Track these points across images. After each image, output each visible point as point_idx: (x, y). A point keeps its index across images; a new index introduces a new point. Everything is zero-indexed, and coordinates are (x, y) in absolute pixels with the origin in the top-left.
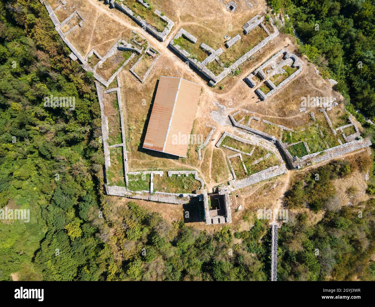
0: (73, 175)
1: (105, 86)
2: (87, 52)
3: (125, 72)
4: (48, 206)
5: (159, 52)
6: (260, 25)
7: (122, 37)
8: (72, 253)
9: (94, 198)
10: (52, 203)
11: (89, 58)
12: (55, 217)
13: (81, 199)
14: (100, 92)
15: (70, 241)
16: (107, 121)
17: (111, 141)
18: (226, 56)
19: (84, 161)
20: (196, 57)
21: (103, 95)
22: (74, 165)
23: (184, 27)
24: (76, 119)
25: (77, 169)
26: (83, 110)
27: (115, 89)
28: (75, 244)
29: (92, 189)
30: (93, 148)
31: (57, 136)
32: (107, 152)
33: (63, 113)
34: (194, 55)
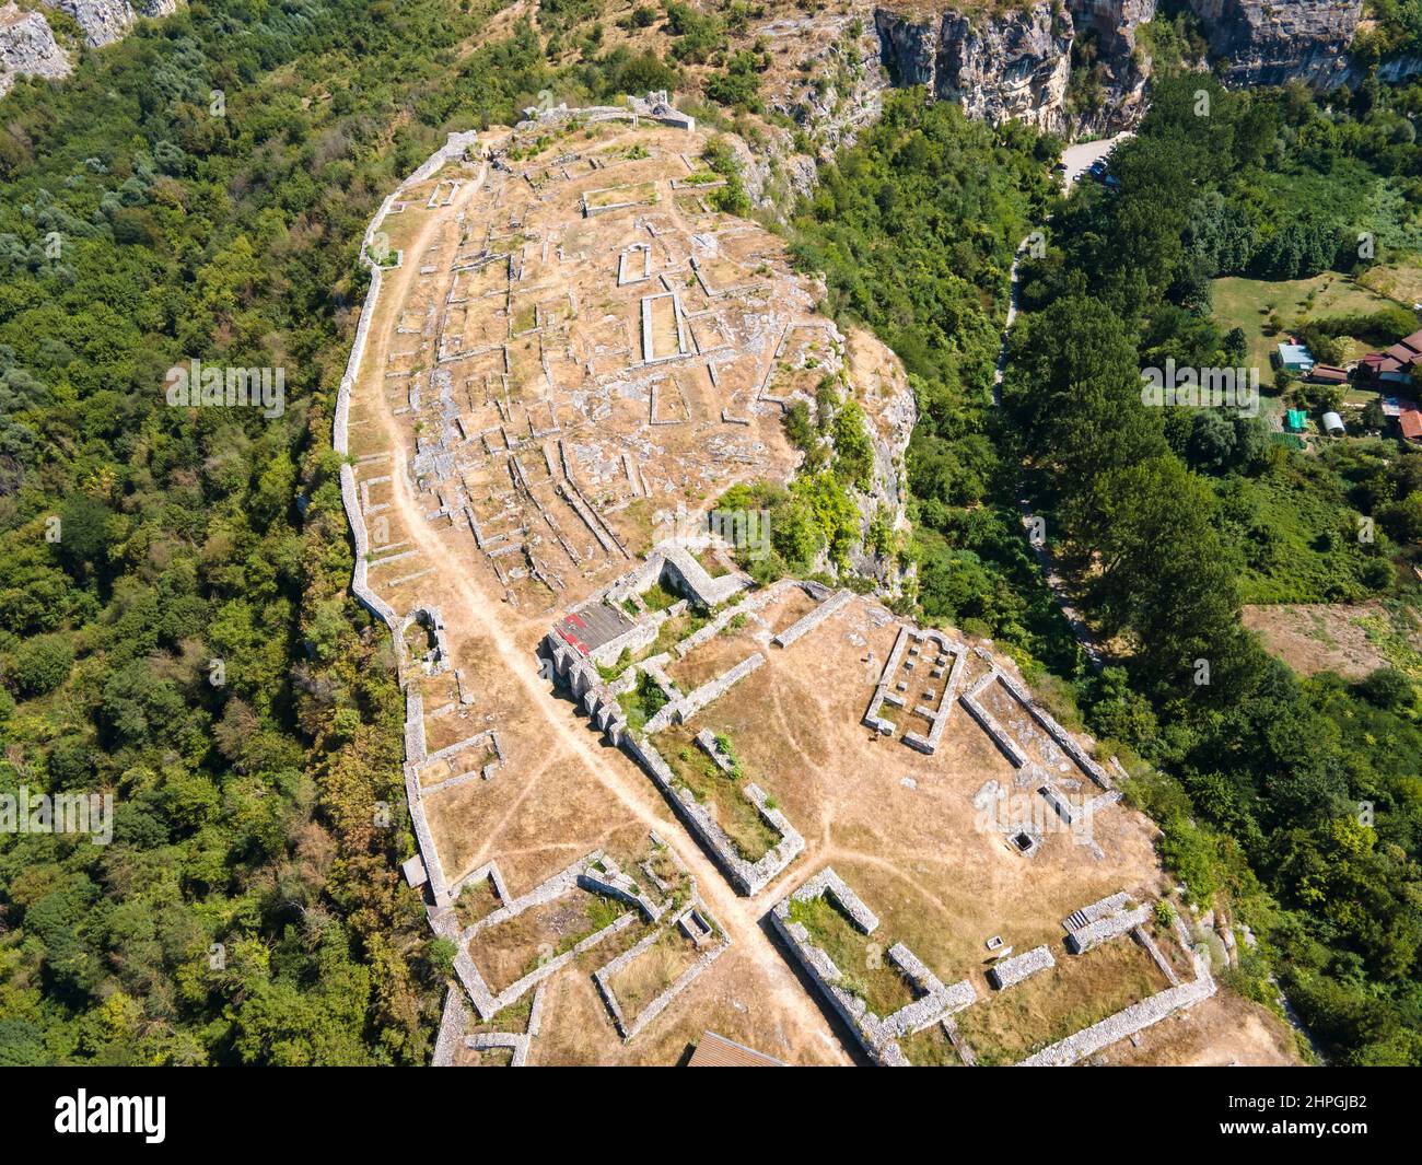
1: (478, 1015)
2: (469, 868)
3: (575, 976)
5: (726, 934)
6: (1133, 934)
7: (609, 844)
11: (466, 890)
14: (450, 1034)
20: (865, 992)
21: (458, 1051)
23: (837, 866)
27: (511, 1038)
34: (858, 982)
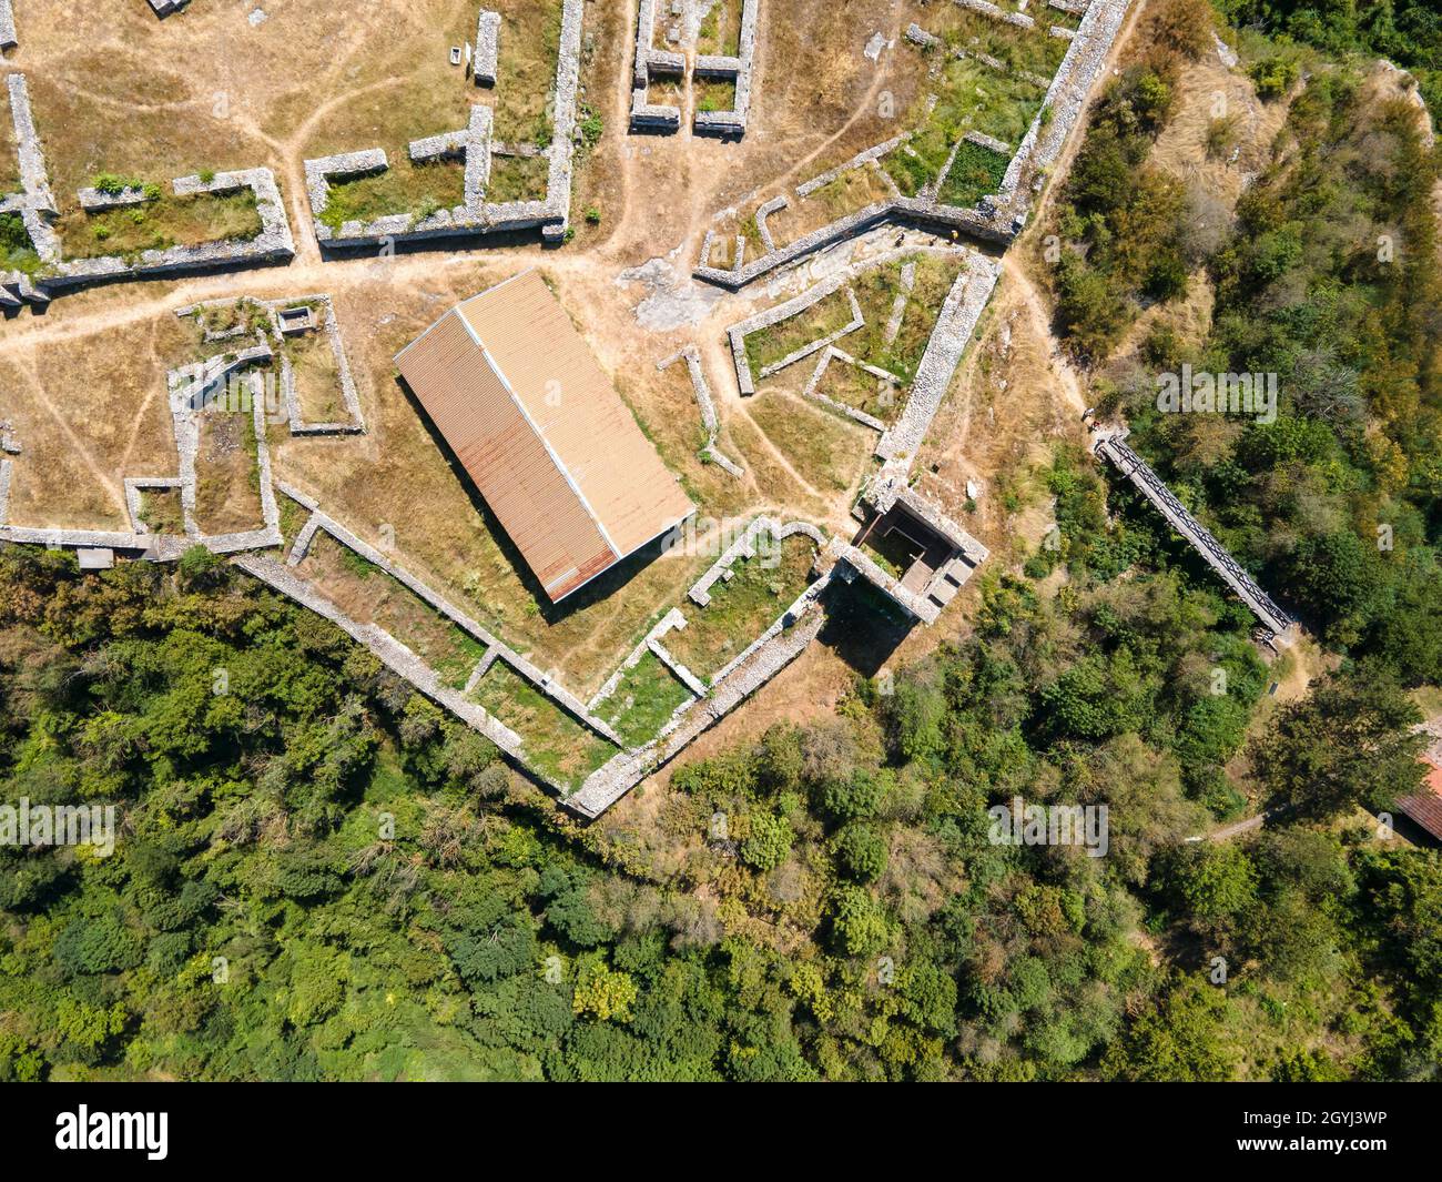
0: (449, 865)
1: (275, 547)
2: (120, 505)
3: (284, 450)
4: (472, 1006)
5: (319, 296)
7: (166, 360)
8: (664, 1051)
9: (570, 863)
10: (474, 986)
11: (144, 517)
12: (522, 1013)
13: (538, 903)
14: (278, 577)
15: (627, 1028)
16: (384, 632)
17: (452, 673)
18: (512, 115)
19: (440, 798)
20: (434, 202)
21: (296, 575)
22: (425, 837)
23: (309, 151)
24: (295, 716)
25: (443, 838)
26: (287, 674)
27: (310, 527)
28: (645, 1020)
29: (539, 846)
30: (425, 740)
31: (296, 810)
32: (473, 713)
33: (242, 736)
34: (424, 204)
